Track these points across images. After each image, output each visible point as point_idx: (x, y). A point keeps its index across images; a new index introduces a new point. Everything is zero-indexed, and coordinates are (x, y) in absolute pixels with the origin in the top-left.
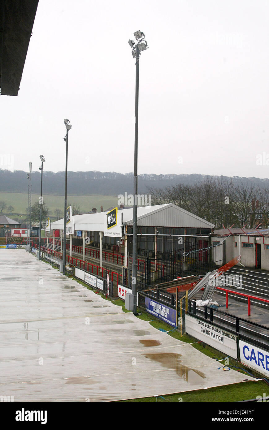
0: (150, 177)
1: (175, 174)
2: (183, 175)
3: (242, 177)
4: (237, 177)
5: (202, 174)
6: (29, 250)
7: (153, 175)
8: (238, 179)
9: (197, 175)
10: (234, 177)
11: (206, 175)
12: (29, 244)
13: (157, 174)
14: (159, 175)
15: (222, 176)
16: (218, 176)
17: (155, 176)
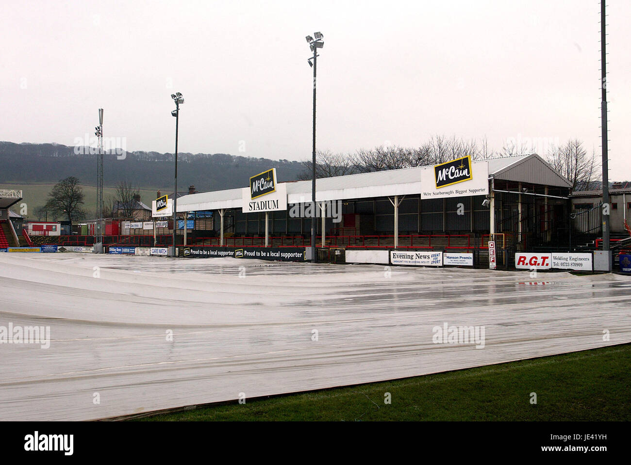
0: (148, 156)
1: (189, 153)
2: (203, 154)
3: (291, 161)
4: (285, 160)
5: (232, 155)
6: (100, 251)
7: (153, 153)
8: (286, 164)
9: (224, 155)
10: (280, 160)
11: (239, 156)
12: (98, 242)
13: (160, 153)
14: (163, 153)
15: (262, 159)
16: (256, 159)
17: (156, 155)
